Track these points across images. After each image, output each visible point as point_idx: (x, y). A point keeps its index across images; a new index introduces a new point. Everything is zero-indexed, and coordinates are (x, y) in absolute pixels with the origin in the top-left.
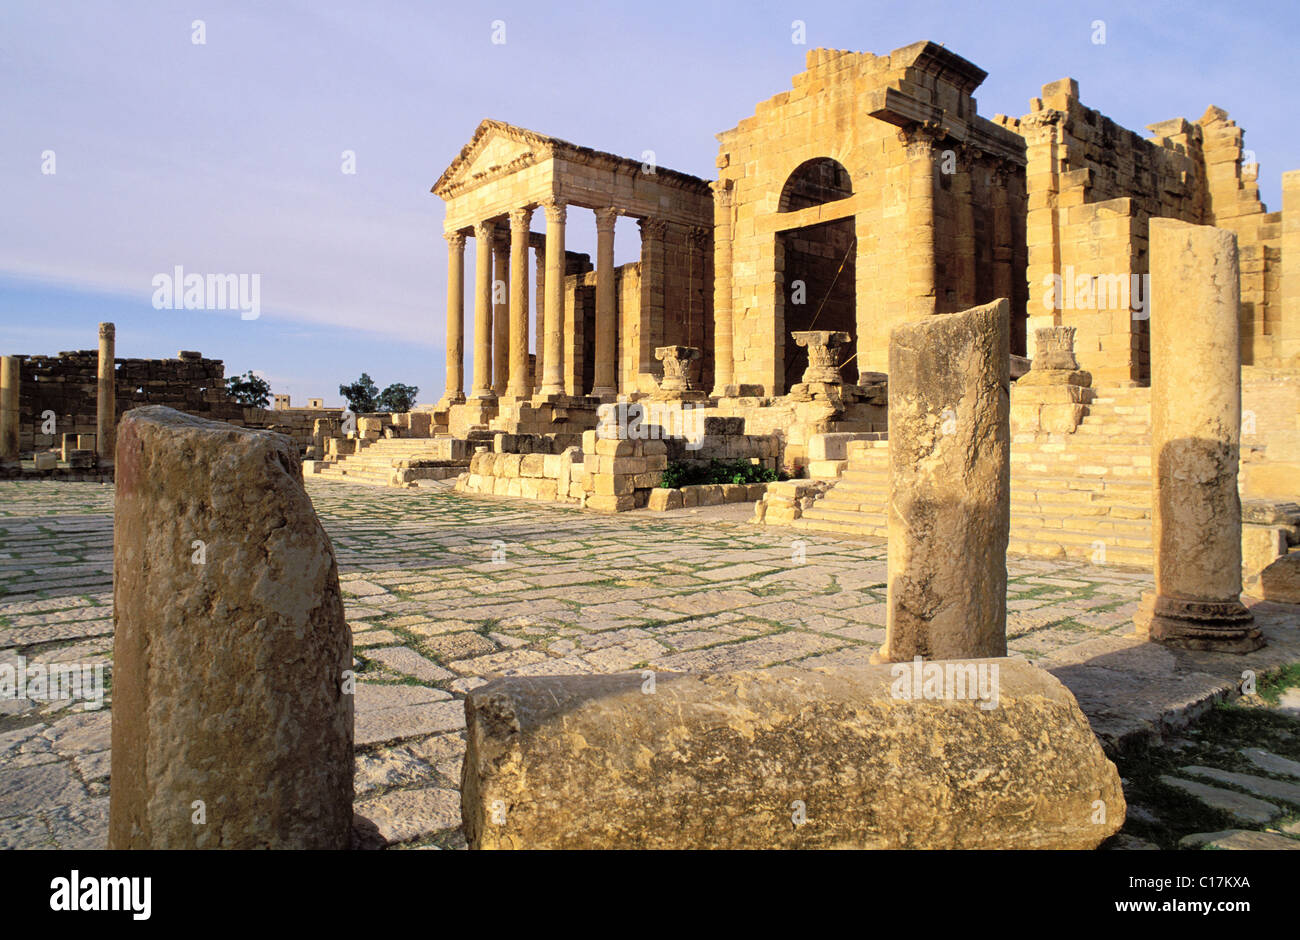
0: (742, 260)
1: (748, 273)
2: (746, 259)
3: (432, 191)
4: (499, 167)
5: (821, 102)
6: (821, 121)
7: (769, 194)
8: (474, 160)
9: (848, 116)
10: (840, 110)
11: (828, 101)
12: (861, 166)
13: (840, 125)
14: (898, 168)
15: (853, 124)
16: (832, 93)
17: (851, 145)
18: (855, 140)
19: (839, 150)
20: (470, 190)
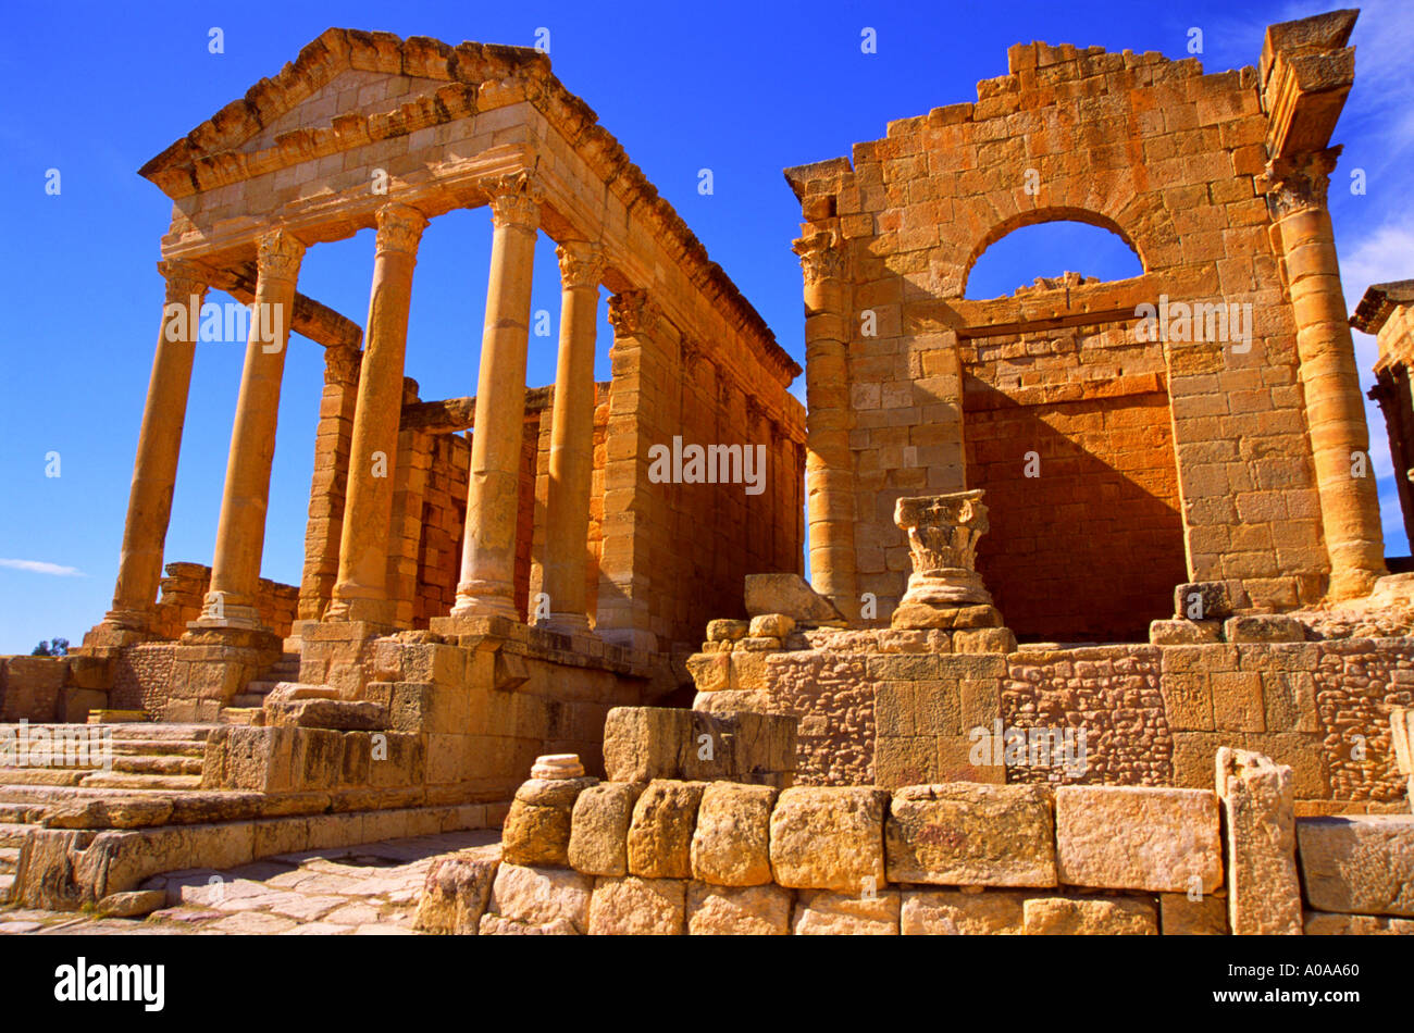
0: (873, 377)
1: (889, 404)
2: (883, 381)
3: (148, 171)
4: (356, 120)
5: (1052, 121)
6: (1055, 147)
7: (935, 266)
8: (284, 110)
9: (1121, 143)
10: (1097, 133)
11: (1068, 120)
12: (1160, 223)
13: (1102, 158)
14: (1247, 232)
15: (1133, 157)
16: (1076, 109)
17: (1131, 190)
18: (1140, 181)
19: (1104, 198)
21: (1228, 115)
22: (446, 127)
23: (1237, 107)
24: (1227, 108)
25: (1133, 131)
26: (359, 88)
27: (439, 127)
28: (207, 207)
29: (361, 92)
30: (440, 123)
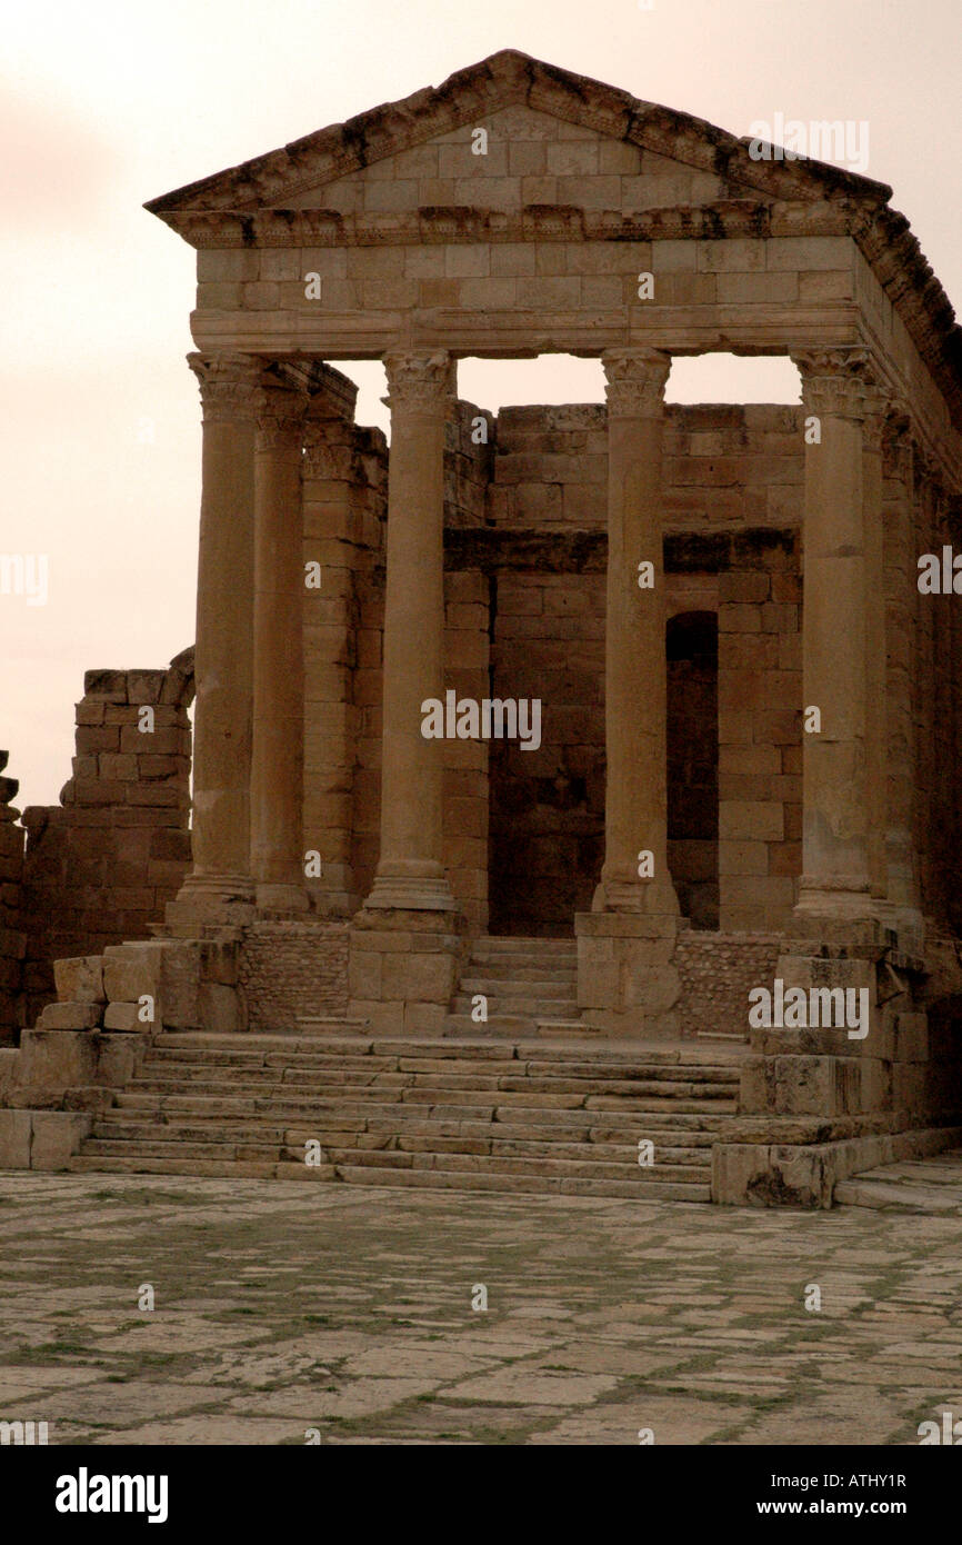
4: (567, 212)
8: (389, 152)
20: (370, 241)
22: (716, 245)
26: (545, 144)
27: (704, 244)
28: (271, 276)
29: (551, 151)
30: (705, 237)
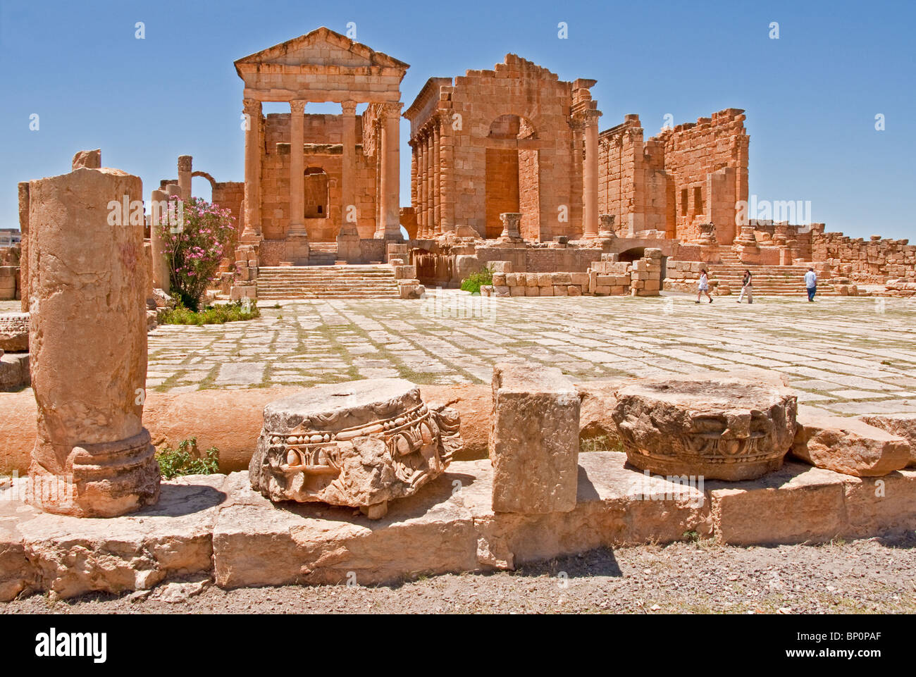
0: (461, 158)
1: (466, 167)
2: (465, 159)
5: (517, 84)
6: (517, 94)
7: (481, 125)
9: (535, 96)
10: (529, 92)
11: (522, 85)
12: (544, 124)
13: (530, 100)
14: (564, 132)
15: (538, 102)
16: (524, 82)
17: (536, 113)
18: (539, 111)
19: (529, 113)
21: (563, 95)
23: (566, 94)
24: (563, 93)
25: (539, 93)
